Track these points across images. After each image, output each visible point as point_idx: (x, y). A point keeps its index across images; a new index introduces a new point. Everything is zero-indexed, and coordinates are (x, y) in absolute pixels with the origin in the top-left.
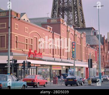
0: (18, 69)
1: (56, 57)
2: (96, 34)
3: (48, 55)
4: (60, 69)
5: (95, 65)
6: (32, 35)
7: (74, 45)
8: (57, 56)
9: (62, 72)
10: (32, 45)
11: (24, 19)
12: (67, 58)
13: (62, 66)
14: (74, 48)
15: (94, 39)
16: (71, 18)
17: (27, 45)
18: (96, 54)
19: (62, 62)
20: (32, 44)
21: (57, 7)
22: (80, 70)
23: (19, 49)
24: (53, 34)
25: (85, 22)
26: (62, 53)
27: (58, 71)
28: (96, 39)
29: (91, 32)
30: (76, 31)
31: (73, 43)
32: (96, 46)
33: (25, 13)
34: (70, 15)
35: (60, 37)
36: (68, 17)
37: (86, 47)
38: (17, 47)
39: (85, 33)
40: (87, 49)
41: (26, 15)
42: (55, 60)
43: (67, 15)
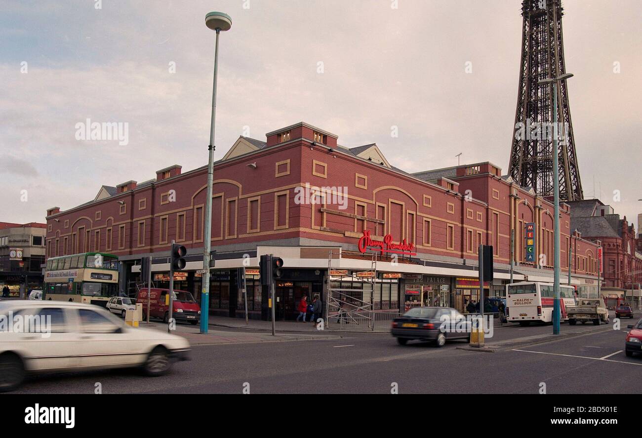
2: (605, 213)
3: (445, 250)
4: (485, 287)
7: (531, 230)
9: (491, 296)
10: (384, 222)
11: (370, 159)
12: (508, 260)
14: (531, 239)
15: (599, 225)
17: (363, 221)
18: (600, 256)
20: (383, 219)
23: (328, 229)
24: (462, 200)
25: (582, 192)
28: (604, 224)
29: (592, 210)
30: (540, 198)
31: (527, 225)
32: (602, 238)
33: (374, 144)
34: (548, 178)
35: (487, 209)
36: (544, 182)
37: (571, 237)
38: (322, 225)
39: (568, 205)
40: (573, 243)
41: (377, 149)
42: (464, 264)
43: (542, 177)
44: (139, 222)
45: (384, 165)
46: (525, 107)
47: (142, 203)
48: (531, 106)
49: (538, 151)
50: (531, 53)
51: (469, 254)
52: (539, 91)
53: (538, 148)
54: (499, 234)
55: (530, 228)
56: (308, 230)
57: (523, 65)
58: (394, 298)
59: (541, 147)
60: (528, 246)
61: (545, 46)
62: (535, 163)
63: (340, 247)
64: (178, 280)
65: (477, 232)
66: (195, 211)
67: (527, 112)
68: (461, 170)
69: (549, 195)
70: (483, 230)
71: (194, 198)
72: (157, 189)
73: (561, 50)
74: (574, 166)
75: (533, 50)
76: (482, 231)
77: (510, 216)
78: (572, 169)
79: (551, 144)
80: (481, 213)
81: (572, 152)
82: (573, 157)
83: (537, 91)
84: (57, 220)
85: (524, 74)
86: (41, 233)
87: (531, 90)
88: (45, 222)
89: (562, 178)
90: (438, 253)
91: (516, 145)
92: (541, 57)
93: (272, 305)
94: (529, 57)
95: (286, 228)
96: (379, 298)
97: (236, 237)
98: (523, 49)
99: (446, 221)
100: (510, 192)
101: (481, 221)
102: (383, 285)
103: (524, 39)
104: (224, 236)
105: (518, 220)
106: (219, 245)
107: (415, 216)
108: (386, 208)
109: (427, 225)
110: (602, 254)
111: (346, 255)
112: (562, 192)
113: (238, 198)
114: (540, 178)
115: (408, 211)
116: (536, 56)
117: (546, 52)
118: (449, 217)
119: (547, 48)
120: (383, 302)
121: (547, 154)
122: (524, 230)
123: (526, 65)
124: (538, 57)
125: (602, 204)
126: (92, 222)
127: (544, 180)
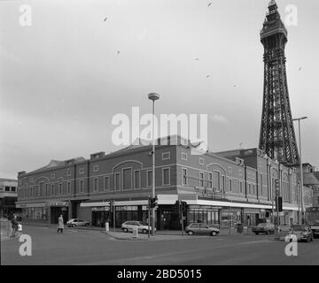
2: (313, 171)
3: (238, 194)
4: (257, 213)
8: (252, 196)
10: (212, 181)
12: (267, 198)
13: (260, 209)
14: (278, 187)
16: (282, 154)
17: (203, 181)
22: (287, 213)
23: (189, 185)
24: (245, 168)
28: (312, 177)
29: (306, 169)
30: (281, 165)
32: (312, 185)
35: (257, 172)
37: (297, 185)
38: (186, 183)
39: (295, 168)
44: (80, 180)
45: (209, 152)
46: (267, 112)
47: (82, 171)
48: (270, 111)
49: (274, 136)
51: (249, 196)
54: (263, 185)
55: (277, 181)
56: (180, 186)
58: (217, 219)
59: (276, 134)
60: (276, 191)
61: (277, 78)
62: (273, 143)
63: (197, 194)
64: (106, 210)
65: (253, 184)
66: (115, 175)
67: (268, 115)
68: (242, 151)
69: (281, 160)
71: (114, 169)
72: (91, 164)
73: (286, 80)
75: (270, 80)
77: (268, 176)
78: (294, 146)
79: (282, 132)
80: (254, 174)
81: (293, 137)
82: (294, 140)
83: (273, 103)
84: (25, 178)
87: (270, 102)
89: (288, 151)
90: (235, 196)
93: (182, 222)
94: (268, 84)
95: (169, 185)
96: (210, 218)
97: (140, 189)
99: (238, 179)
100: (268, 163)
101: (254, 179)
102: (216, 212)
104: (133, 189)
105: (271, 177)
106: (130, 193)
107: (225, 177)
108: (212, 174)
109: (230, 182)
111: (199, 198)
112: (289, 159)
113: (141, 170)
114: (276, 151)
115: (222, 175)
116: (272, 83)
117: (277, 81)
118: (240, 177)
120: (212, 221)
121: (280, 138)
122: (274, 183)
123: (267, 89)
125: (311, 166)
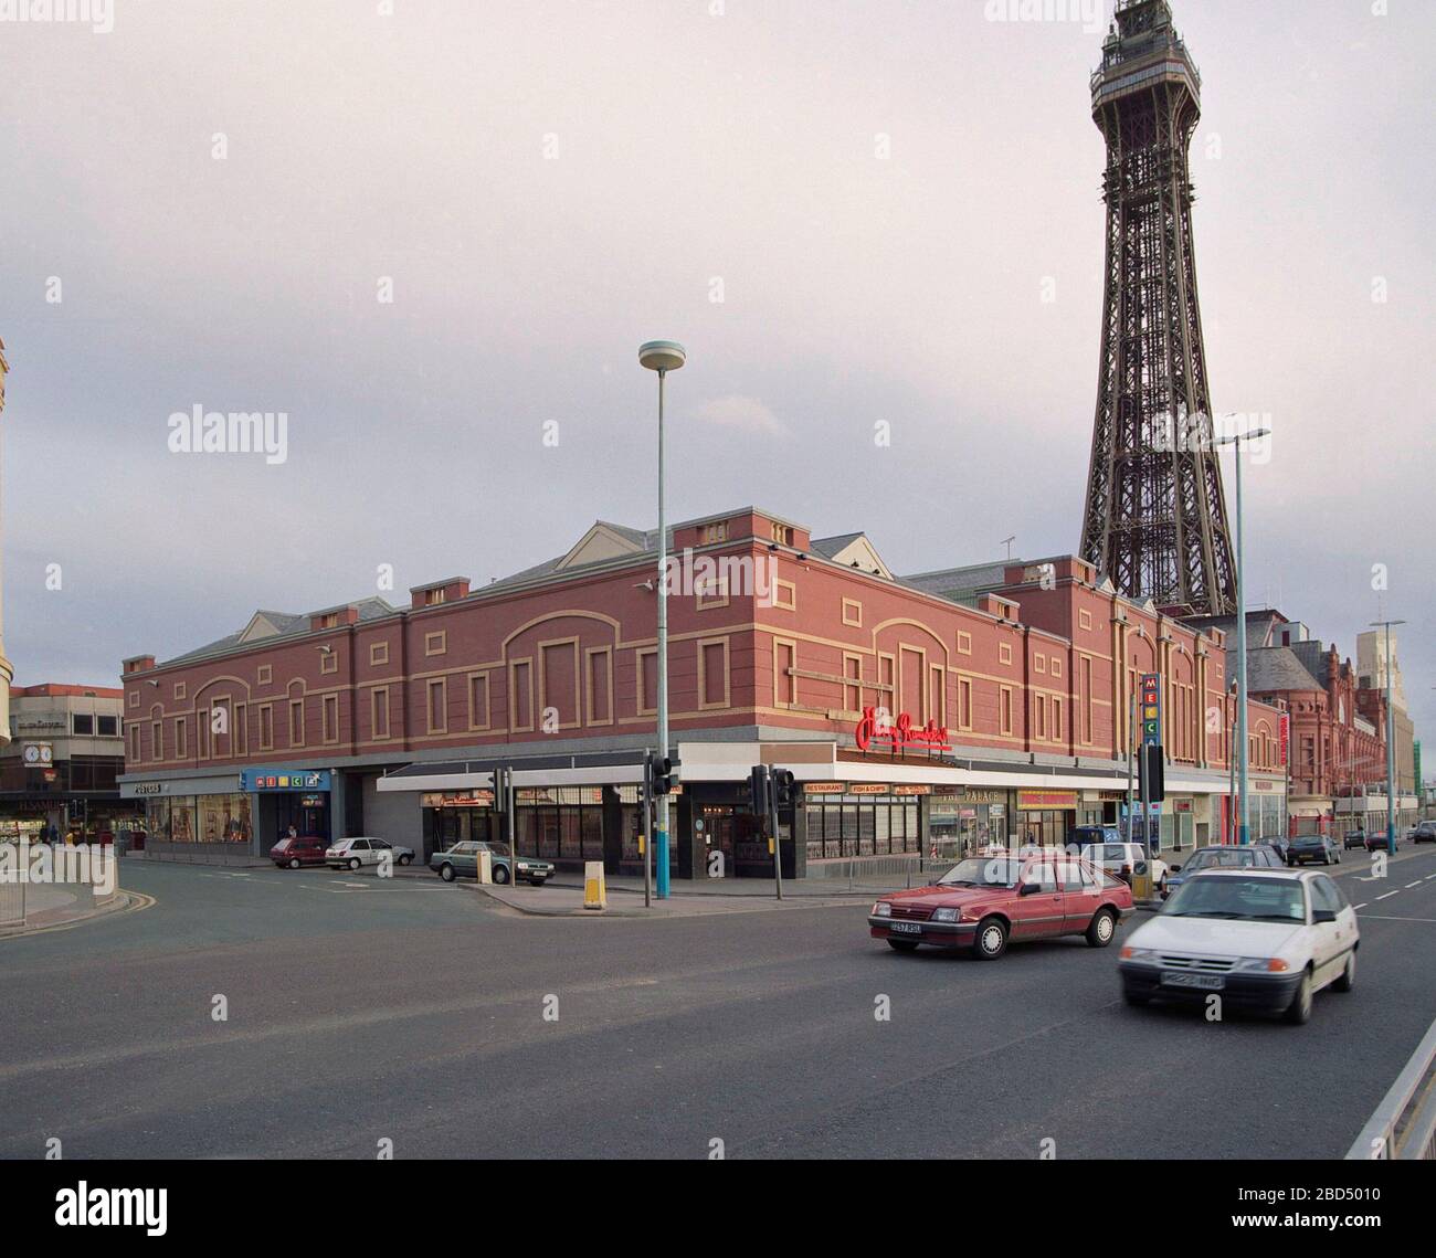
0: (797, 810)
1: (1042, 749)
2: (1292, 639)
3: (996, 738)
4: (1068, 806)
5: (1274, 784)
6: (887, 640)
7: (1154, 689)
8: (1049, 744)
9: (1080, 824)
10: (892, 688)
11: (855, 564)
12: (1110, 751)
13: (1080, 791)
14: (1151, 705)
15: (1278, 665)
16: (1173, 576)
17: (857, 688)
18: (1284, 732)
19: (1076, 771)
20: (890, 683)
21: (1106, 532)
22: (1187, 806)
23: (801, 707)
24: (1026, 637)
26: (1080, 728)
27: (1059, 817)
28: (1289, 663)
29: (1263, 633)
30: (1168, 621)
31: (1145, 679)
32: (1286, 693)
33: (861, 534)
34: (1165, 563)
35: (1070, 651)
36: (1158, 573)
37: (1227, 697)
38: (790, 700)
39: (1220, 631)
40: (1232, 709)
41: (866, 543)
42: (1032, 762)
43: (1153, 562)
44: (373, 690)
45: (881, 574)
46: (1115, 408)
47: (378, 653)
48: (1127, 405)
49: (1144, 504)
50: (1126, 286)
51: (1056, 745)
52: (1145, 371)
53: (1145, 498)
54: (1092, 700)
55: (1150, 684)
56: (768, 711)
57: (1108, 313)
58: (912, 833)
59: (1150, 496)
60: (1146, 721)
61: (1156, 270)
62: (1137, 532)
63: (834, 741)
64: (480, 804)
65: (1054, 698)
66: (512, 670)
67: (1119, 419)
68: (1015, 570)
69: (1168, 602)
70: (1063, 694)
71: (507, 645)
72: (415, 625)
73: (1191, 277)
74: (1221, 537)
75: (1130, 279)
76: (1061, 695)
77: (1113, 663)
78: (1218, 542)
79: (1172, 489)
80: (1060, 660)
81: (1218, 506)
82: (1220, 517)
83: (1140, 371)
84: (155, 683)
85: (1112, 334)
86: (114, 708)
87: (1127, 369)
88: (121, 686)
89: (1197, 564)
90: (985, 744)
91: (1096, 493)
92: (1147, 294)
93: (775, 848)
94: (1122, 296)
95: (725, 707)
96: (887, 832)
97: (611, 722)
98: (1109, 278)
99: (997, 679)
100: (1113, 614)
101: (1060, 675)
102: (907, 808)
103: (1110, 254)
104: (583, 720)
105: (1127, 669)
106: (574, 738)
107: (943, 673)
108: (894, 662)
109: (964, 689)
110: (1288, 728)
111: (844, 756)
112: (1198, 594)
113: (613, 647)
114: (1149, 566)
115: (933, 665)
116: (1137, 291)
117: (1159, 283)
118: (1005, 671)
119: (1161, 275)
120: (893, 840)
121: (1164, 511)
122: (1139, 690)
123: (1115, 313)
124: (1140, 296)
125: (1283, 620)
126: (249, 687)
127: (1158, 568)
